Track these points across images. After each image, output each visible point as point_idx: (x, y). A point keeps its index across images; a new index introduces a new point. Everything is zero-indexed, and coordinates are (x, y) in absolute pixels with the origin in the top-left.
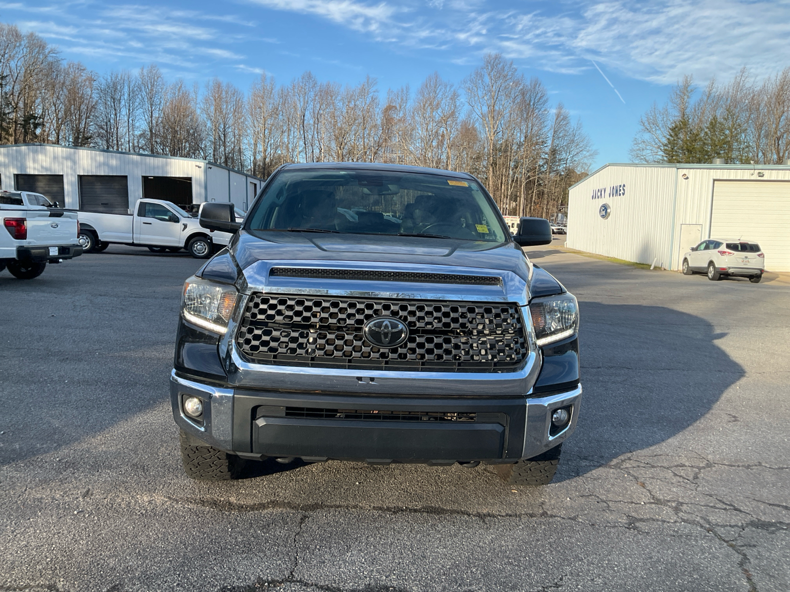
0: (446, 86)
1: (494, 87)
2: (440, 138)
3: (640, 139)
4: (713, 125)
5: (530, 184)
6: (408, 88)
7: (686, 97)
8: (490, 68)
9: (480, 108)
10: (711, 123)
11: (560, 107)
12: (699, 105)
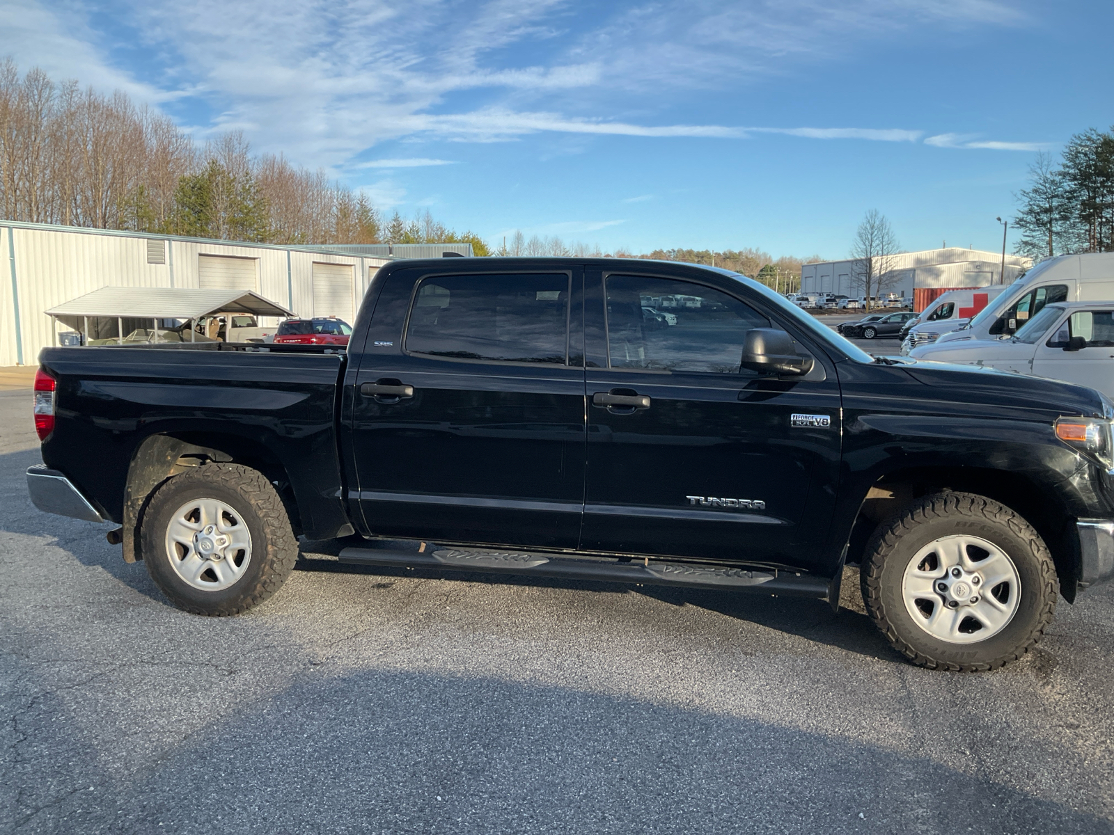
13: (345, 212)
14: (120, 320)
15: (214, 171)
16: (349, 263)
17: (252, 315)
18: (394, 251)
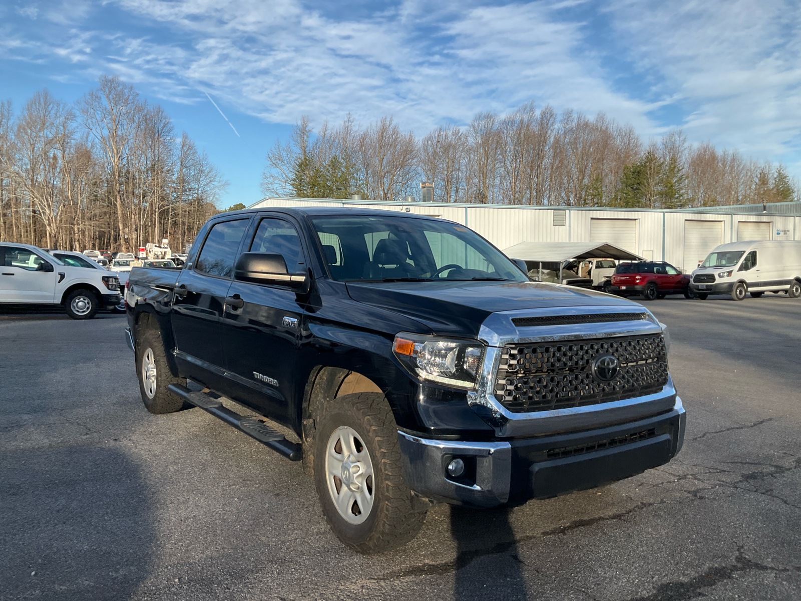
0: (58, 105)
1: (114, 110)
2: (51, 161)
3: (268, 174)
4: (334, 164)
5: (164, 214)
6: (10, 103)
7: (305, 137)
8: (107, 90)
9: (99, 132)
10: (332, 162)
11: (185, 137)
12: (316, 144)
13: (764, 180)
14: (541, 264)
15: (650, 158)
16: (719, 220)
17: (613, 260)
18: (767, 208)
